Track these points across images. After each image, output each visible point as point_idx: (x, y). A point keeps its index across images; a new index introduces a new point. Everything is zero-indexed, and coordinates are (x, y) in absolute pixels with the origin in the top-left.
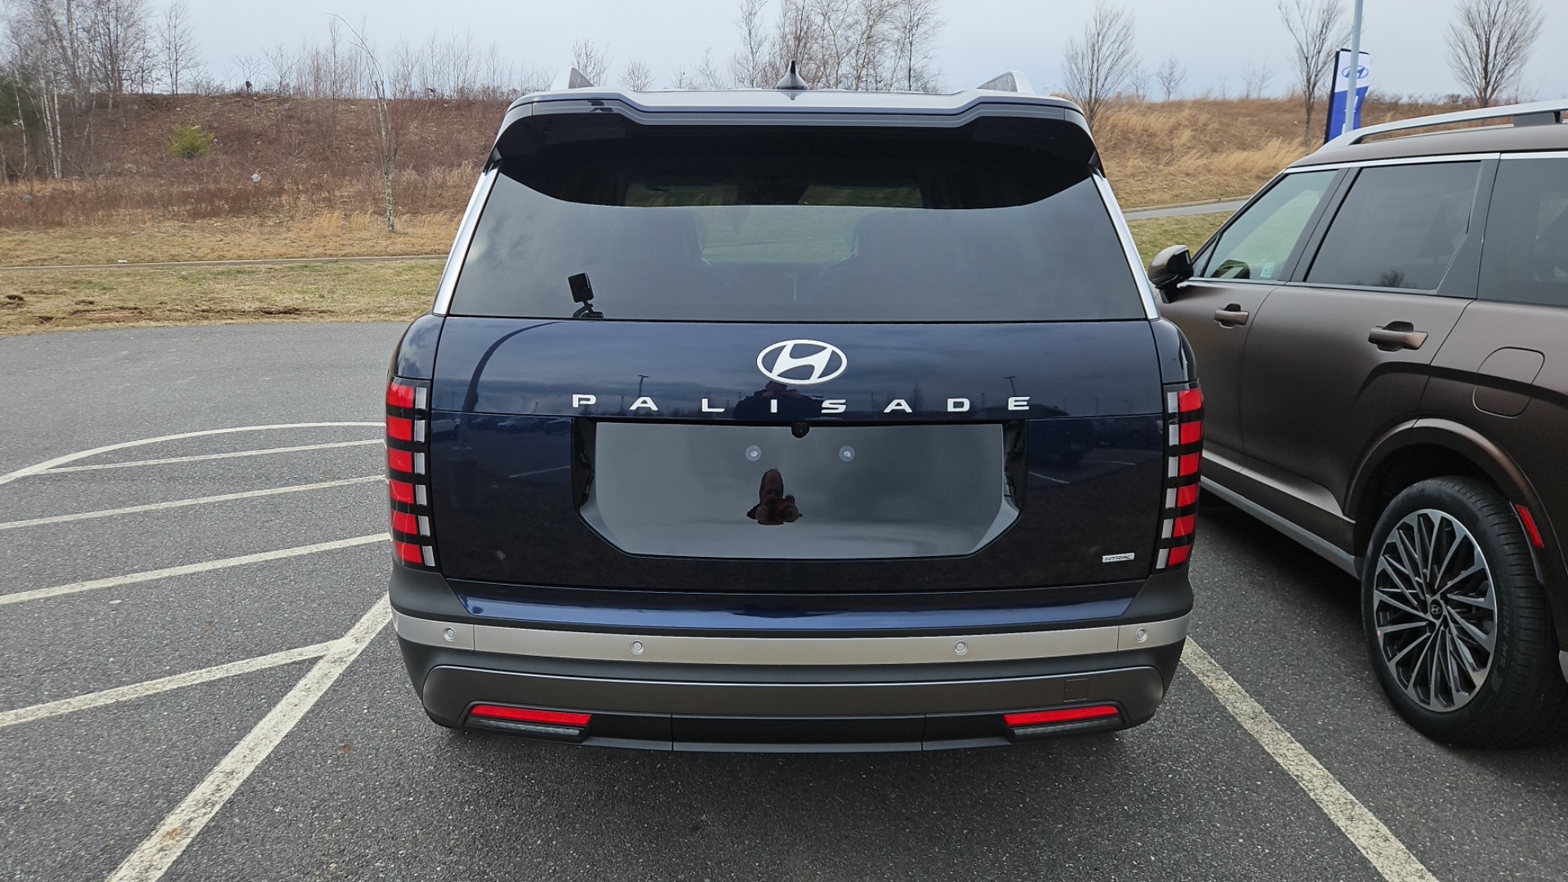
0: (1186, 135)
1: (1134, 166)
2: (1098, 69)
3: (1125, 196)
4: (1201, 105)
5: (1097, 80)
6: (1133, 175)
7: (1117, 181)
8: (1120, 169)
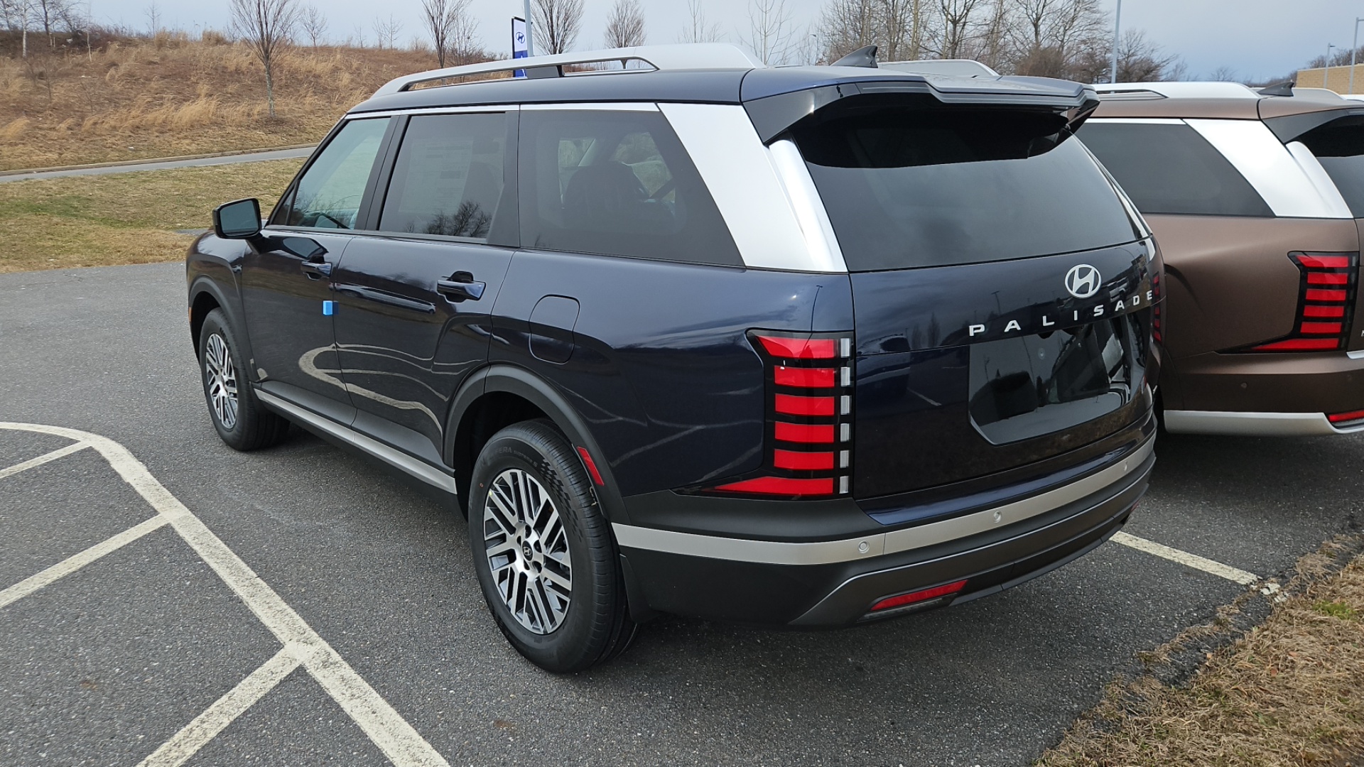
0: (345, 78)
1: (311, 104)
2: (265, 14)
3: (312, 130)
4: (347, 51)
5: (266, 24)
6: (312, 112)
7: (300, 117)
8: (300, 106)
